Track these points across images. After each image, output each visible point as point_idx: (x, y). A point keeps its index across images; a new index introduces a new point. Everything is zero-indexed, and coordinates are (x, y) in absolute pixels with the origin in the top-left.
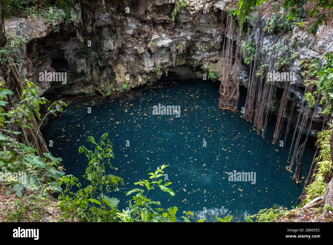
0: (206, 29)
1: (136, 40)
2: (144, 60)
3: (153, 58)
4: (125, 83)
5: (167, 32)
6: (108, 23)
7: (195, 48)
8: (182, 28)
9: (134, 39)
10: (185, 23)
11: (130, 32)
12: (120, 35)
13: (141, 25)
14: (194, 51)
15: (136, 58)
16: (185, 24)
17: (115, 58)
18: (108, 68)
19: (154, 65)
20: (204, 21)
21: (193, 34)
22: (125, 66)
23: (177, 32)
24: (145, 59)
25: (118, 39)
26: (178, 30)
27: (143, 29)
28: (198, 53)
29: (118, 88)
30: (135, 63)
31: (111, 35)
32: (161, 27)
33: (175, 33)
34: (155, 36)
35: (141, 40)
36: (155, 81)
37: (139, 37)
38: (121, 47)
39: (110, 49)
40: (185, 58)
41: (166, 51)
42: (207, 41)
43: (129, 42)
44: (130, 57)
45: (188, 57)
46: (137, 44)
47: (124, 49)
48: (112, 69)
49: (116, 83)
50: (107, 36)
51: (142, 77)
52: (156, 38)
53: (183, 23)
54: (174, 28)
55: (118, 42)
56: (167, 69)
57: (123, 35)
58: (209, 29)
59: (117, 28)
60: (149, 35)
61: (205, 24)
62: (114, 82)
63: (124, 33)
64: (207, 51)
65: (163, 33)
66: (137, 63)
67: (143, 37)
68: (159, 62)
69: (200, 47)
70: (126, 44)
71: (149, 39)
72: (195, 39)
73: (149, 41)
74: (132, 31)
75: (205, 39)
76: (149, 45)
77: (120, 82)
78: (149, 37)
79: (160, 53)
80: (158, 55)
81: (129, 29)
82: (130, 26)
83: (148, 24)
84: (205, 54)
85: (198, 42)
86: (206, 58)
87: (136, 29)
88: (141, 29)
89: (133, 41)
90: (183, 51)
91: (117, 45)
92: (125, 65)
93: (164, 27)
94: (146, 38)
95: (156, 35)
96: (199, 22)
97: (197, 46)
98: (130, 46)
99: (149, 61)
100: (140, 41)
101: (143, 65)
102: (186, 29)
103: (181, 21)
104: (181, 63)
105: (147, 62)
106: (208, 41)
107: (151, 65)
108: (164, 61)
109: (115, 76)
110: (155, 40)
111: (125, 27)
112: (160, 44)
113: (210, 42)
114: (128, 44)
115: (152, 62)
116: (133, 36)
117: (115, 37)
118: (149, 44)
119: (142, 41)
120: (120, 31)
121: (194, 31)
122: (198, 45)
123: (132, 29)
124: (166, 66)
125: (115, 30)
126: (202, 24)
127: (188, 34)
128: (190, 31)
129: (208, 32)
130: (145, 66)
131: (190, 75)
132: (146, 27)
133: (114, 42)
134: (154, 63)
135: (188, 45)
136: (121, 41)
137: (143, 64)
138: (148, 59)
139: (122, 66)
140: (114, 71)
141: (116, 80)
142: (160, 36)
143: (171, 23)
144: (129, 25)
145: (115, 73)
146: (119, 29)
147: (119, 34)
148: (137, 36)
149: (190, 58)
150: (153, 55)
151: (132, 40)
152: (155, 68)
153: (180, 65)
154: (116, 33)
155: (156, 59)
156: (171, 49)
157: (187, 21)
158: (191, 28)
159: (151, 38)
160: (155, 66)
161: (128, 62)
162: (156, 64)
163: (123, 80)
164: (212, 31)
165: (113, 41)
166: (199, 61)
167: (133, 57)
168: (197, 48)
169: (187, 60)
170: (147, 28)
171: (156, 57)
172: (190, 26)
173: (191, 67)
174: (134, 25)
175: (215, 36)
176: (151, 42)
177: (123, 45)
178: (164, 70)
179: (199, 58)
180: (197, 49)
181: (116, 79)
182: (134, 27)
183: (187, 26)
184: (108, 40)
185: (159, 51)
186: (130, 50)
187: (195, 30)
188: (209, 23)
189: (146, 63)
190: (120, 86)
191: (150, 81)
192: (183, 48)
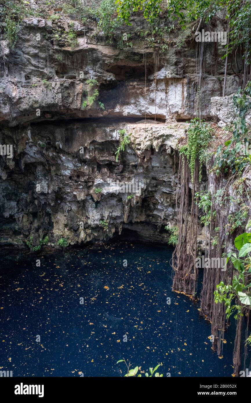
0: (163, 176)
1: (74, 183)
2: (88, 210)
3: (99, 208)
4: (63, 238)
5: (114, 176)
6: (39, 160)
7: (154, 200)
8: (132, 172)
9: (72, 182)
10: (135, 166)
11: (67, 173)
12: (55, 176)
13: (80, 165)
14: (154, 204)
15: (79, 207)
16: (136, 168)
17: (52, 204)
18: (45, 216)
19: (100, 218)
20: (158, 165)
21: (148, 181)
22: (65, 216)
23: (126, 177)
24: (90, 209)
25: (53, 181)
26: (127, 174)
27: (82, 170)
28: (159, 207)
29: (53, 243)
30: (78, 212)
31: (45, 176)
32: (106, 170)
33: (123, 178)
34: (98, 181)
35: (81, 183)
36: (105, 239)
37: (78, 180)
38: (57, 191)
39: (43, 192)
40: (144, 213)
41: (116, 201)
42: (167, 192)
43: (68, 185)
44: (71, 204)
45: (148, 212)
46: (77, 188)
47: (62, 193)
48: (50, 219)
49: (52, 236)
50: (40, 176)
51: (86, 233)
52: (99, 182)
53: (133, 166)
54: (122, 172)
55: (53, 184)
56: (120, 225)
57: (58, 176)
58: (167, 176)
59: (51, 167)
60: (89, 178)
61: (160, 168)
62: (50, 234)
63: (59, 173)
64: (170, 205)
65: (109, 177)
66: (81, 213)
67: (83, 180)
68: (106, 214)
69: (160, 200)
70: (63, 188)
71: (91, 184)
72: (151, 188)
73: (92, 186)
74: (69, 172)
75: (166, 190)
76: (91, 192)
77: (57, 235)
78: (91, 180)
79: (109, 202)
80: (107, 205)
81: (65, 170)
82: (67, 165)
83: (89, 165)
84: (168, 210)
85: (157, 193)
86: (171, 215)
87: (75, 171)
88: (80, 171)
89: (72, 184)
90: (137, 203)
91: (52, 188)
92: (65, 214)
93: (110, 170)
94: (86, 182)
95: (99, 179)
96: (151, 165)
97: (157, 198)
98: (69, 191)
99: (95, 211)
100: (80, 185)
101: (87, 217)
102: (138, 174)
103: (130, 163)
104: (139, 219)
105: (92, 213)
106: (169, 192)
107: (96, 218)
108: (115, 214)
109: (53, 227)
110: (99, 186)
111: (60, 167)
112: (105, 191)
113: (171, 193)
114: (66, 188)
115: (98, 213)
116: (70, 178)
117: (49, 178)
118: (91, 189)
119: (82, 185)
120: (55, 171)
121: (149, 177)
122: (158, 196)
123: (69, 169)
124: (119, 221)
125: (49, 169)
126: (156, 168)
127: (142, 181)
128: (145, 177)
129: (165, 179)
130: (89, 218)
131: (155, 237)
132: (85, 168)
133: (48, 184)
134: (101, 215)
135: (144, 196)
136: (58, 183)
137: (87, 214)
138: (93, 209)
139: (62, 215)
140: (52, 221)
141: (53, 233)
142: (105, 181)
143: (117, 165)
144: (64, 164)
145: (53, 223)
146: (53, 169)
147: (53, 174)
148: (75, 178)
149: (151, 213)
150: (99, 205)
151: (70, 183)
152: (101, 222)
153: (138, 222)
154: (50, 173)
155: (104, 211)
156: (123, 199)
157: (136, 163)
158: (143, 173)
159: (93, 182)
160: (102, 219)
161: (69, 211)
162: (103, 217)
163: (62, 234)
164: (170, 178)
165: (47, 182)
166: (163, 218)
167: (75, 205)
168: (157, 200)
169: (148, 216)
170: (87, 170)
171: (104, 208)
172: (142, 171)
173: (155, 226)
174: (71, 164)
175: (174, 184)
176: (94, 188)
177: (60, 188)
178: (118, 226)
179: (162, 215)
180: (157, 202)
181: (54, 231)
182: (71, 167)
183: (139, 170)
184: (41, 180)
185: (107, 200)
186: (69, 196)
187: (150, 175)
188: (165, 167)
189: (90, 215)
190: (56, 240)
191: (99, 239)
192: (137, 199)
